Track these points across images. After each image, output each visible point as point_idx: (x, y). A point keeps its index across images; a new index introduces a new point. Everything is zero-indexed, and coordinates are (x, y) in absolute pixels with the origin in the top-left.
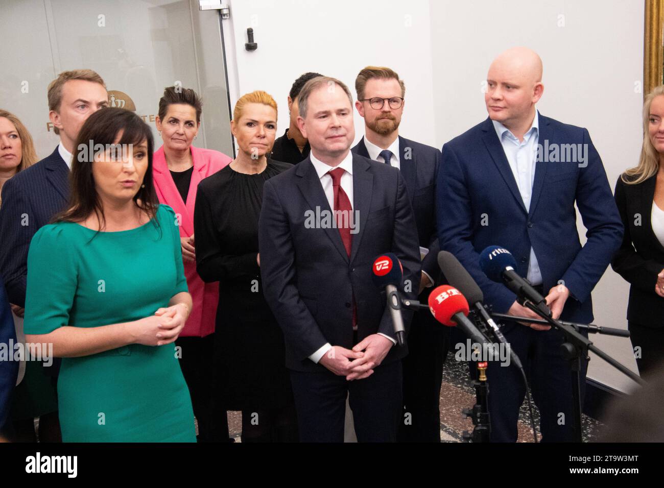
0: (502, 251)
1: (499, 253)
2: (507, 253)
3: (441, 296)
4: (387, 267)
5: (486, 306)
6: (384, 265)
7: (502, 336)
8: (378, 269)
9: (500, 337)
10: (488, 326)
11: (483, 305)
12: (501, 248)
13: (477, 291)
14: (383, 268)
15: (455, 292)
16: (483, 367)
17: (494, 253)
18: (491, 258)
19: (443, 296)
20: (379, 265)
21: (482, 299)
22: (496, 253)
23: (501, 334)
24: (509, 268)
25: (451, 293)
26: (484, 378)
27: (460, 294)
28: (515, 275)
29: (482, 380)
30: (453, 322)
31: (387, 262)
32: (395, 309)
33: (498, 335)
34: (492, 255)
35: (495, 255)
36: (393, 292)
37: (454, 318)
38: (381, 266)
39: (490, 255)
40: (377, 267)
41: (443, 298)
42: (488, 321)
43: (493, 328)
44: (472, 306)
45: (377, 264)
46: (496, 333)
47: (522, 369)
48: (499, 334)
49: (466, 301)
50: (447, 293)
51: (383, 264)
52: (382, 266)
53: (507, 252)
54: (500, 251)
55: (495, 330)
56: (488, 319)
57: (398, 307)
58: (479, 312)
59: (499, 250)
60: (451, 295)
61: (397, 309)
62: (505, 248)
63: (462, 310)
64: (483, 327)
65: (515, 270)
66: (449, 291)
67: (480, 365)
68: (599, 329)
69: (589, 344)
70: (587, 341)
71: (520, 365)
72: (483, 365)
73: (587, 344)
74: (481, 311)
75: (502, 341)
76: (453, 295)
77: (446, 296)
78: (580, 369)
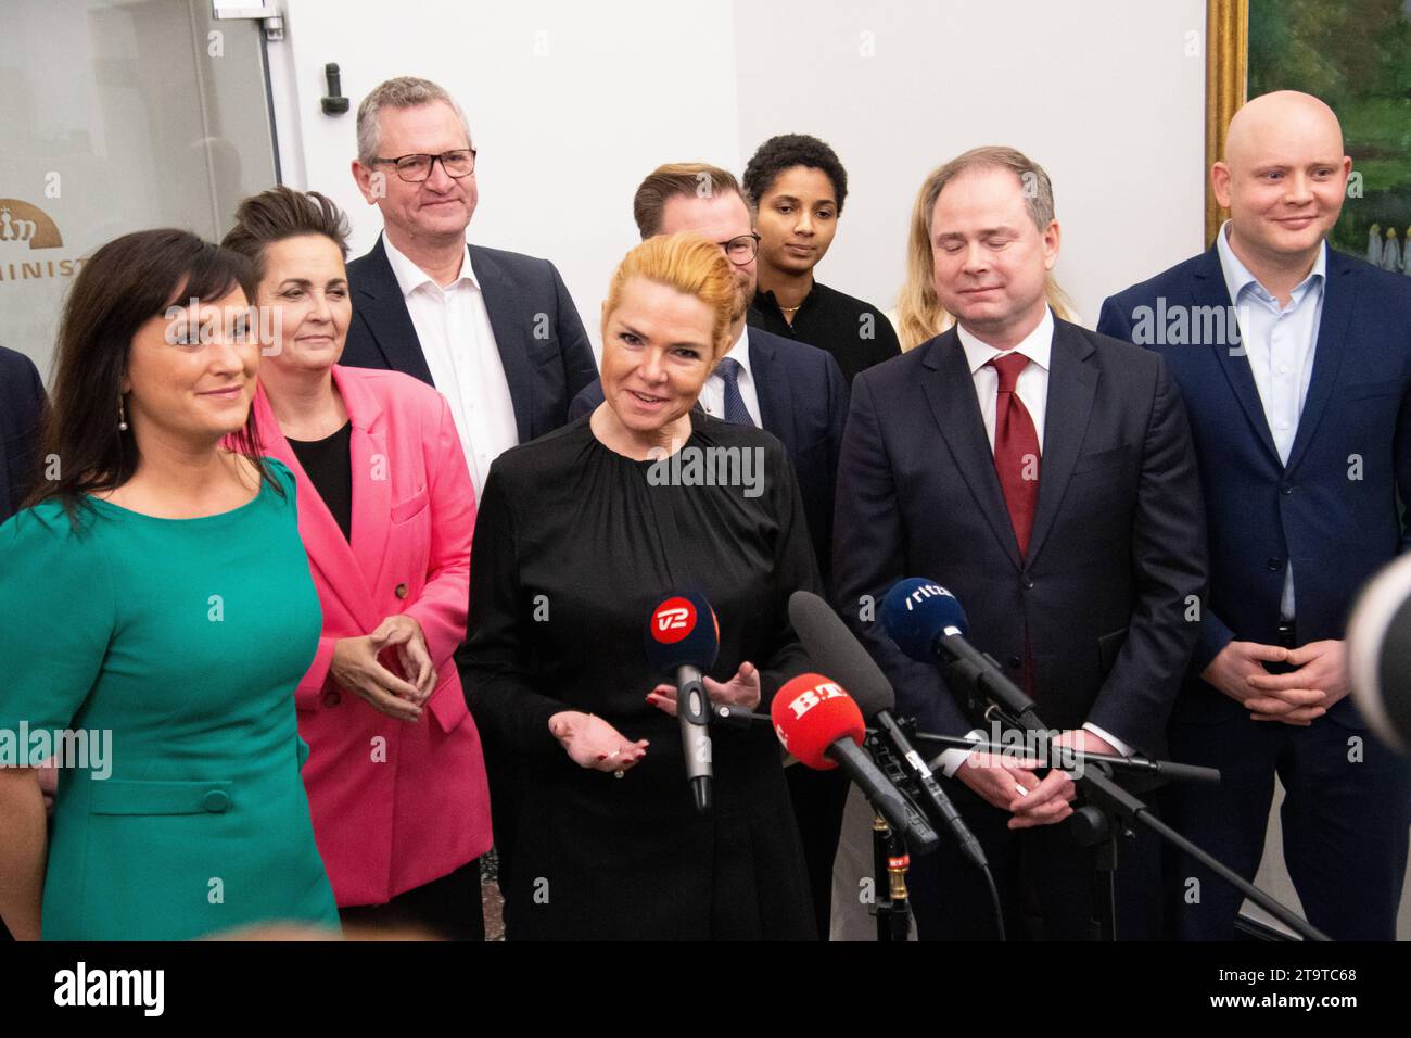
0: (935, 590)
1: (928, 595)
2: (946, 596)
3: (803, 700)
4: (683, 624)
5: (902, 721)
6: (678, 618)
7: (941, 792)
8: (663, 627)
9: (935, 794)
10: (907, 766)
11: (895, 717)
12: (931, 585)
13: (881, 684)
14: (675, 626)
15: (833, 690)
16: (900, 868)
17: (916, 595)
18: (910, 608)
19: (806, 701)
20: (665, 618)
21: (892, 704)
22: (921, 595)
23: (937, 787)
24: (951, 631)
25: (825, 692)
26: (901, 892)
27: (845, 695)
29: (898, 896)
30: (829, 761)
31: (685, 613)
32: (693, 723)
33: (931, 790)
34: (913, 601)
35: (920, 600)
36: (692, 682)
37: (833, 751)
38: (670, 619)
39: (908, 601)
40: (661, 621)
41: (807, 704)
42: (907, 756)
43: (919, 773)
44: (872, 720)
45: (660, 615)
46: (927, 784)
47: (987, 869)
48: (932, 785)
49: (857, 707)
50: (816, 694)
51: (674, 615)
52: (673, 621)
53: (947, 593)
54: (930, 590)
55: (924, 777)
56: (908, 751)
57: (702, 720)
58: (885, 735)
59: (928, 587)
60: (824, 698)
61: (699, 725)
62: (941, 585)
63: (851, 733)
64: (894, 770)
65: (965, 634)
66: (819, 689)
67: (893, 863)
68: (1153, 766)
69: (1138, 810)
70: (1133, 803)
71: (982, 859)
72: (900, 862)
73: (1134, 809)
74: (892, 733)
75: (940, 803)
76: (829, 697)
77: (813, 701)
78: (1116, 865)
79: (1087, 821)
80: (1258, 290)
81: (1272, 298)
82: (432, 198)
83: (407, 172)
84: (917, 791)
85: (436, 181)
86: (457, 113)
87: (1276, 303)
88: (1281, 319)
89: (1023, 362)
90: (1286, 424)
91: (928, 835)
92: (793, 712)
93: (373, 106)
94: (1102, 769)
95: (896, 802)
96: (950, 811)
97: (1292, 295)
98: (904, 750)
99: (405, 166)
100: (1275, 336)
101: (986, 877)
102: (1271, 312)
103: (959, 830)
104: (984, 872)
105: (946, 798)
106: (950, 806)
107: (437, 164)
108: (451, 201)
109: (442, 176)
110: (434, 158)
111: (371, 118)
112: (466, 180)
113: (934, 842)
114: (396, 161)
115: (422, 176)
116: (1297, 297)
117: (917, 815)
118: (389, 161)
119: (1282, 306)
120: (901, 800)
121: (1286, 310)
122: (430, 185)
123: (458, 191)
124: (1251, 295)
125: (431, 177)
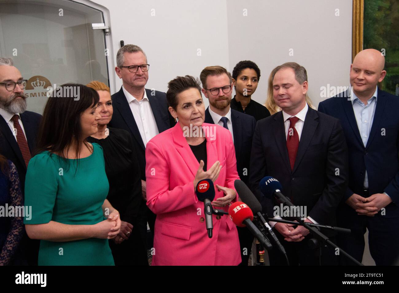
0: (274, 180)
1: (271, 181)
2: (276, 181)
3: (237, 208)
4: (206, 188)
5: (264, 214)
6: (204, 186)
7: (274, 234)
8: (200, 188)
9: (272, 234)
10: (265, 226)
11: (262, 214)
12: (273, 178)
13: (258, 204)
14: (203, 188)
15: (245, 206)
16: (262, 254)
17: (268, 181)
18: (267, 184)
19: (238, 208)
20: (201, 186)
21: (261, 210)
22: (270, 181)
23: (273, 232)
24: (277, 191)
25: (243, 206)
26: (262, 260)
27: (248, 207)
28: (281, 195)
29: (261, 261)
30: (243, 225)
31: (206, 185)
32: (208, 214)
33: (271, 233)
35: (269, 182)
36: (208, 203)
37: (244, 222)
38: (202, 186)
40: (200, 187)
41: (238, 209)
42: (265, 224)
43: (268, 229)
44: (255, 214)
45: (200, 185)
46: (270, 232)
47: (286, 254)
48: (271, 232)
49: (251, 211)
50: (240, 207)
51: (204, 185)
52: (203, 187)
53: (277, 180)
54: (272, 180)
55: (269, 230)
56: (265, 223)
57: (210, 213)
58: (259, 218)
59: (271, 179)
60: (242, 208)
61: (210, 215)
62: (275, 178)
63: (249, 217)
64: (262, 228)
65: (281, 192)
66: (241, 205)
67: (260, 252)
68: (333, 228)
69: (327, 240)
70: (326, 238)
71: (285, 252)
72: (262, 252)
73: (326, 239)
74: (261, 218)
75: (273, 237)
76: (244, 208)
77: (240, 209)
78: (321, 255)
79: (313, 242)
80: (359, 101)
81: (362, 103)
82: (138, 77)
83: (132, 70)
84: (268, 233)
85: (139, 72)
86: (144, 55)
87: (364, 104)
88: (365, 108)
89: (297, 120)
90: (366, 136)
91: (269, 245)
92: (234, 212)
93: (122, 52)
94: (318, 229)
95: (261, 236)
96: (276, 239)
97: (368, 102)
98: (264, 222)
99: (131, 68)
100: (363, 113)
101: (285, 256)
102: (362, 106)
103: (278, 244)
104: (285, 255)
105: (275, 236)
106: (276, 238)
107: (139, 68)
108: (143, 78)
109: (141, 71)
110: (139, 66)
111: (122, 55)
112: (146, 73)
113: (271, 247)
114: (129, 67)
115: (135, 71)
116: (369, 102)
117: (267, 240)
118: (127, 67)
119: (365, 105)
120: (262, 236)
121: (366, 106)
122: (137, 74)
123: (144, 76)
124: (357, 102)
125: (138, 71)
